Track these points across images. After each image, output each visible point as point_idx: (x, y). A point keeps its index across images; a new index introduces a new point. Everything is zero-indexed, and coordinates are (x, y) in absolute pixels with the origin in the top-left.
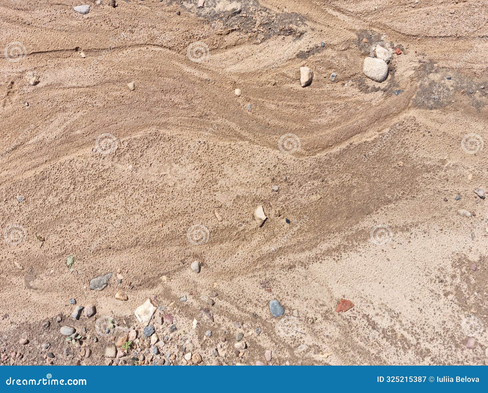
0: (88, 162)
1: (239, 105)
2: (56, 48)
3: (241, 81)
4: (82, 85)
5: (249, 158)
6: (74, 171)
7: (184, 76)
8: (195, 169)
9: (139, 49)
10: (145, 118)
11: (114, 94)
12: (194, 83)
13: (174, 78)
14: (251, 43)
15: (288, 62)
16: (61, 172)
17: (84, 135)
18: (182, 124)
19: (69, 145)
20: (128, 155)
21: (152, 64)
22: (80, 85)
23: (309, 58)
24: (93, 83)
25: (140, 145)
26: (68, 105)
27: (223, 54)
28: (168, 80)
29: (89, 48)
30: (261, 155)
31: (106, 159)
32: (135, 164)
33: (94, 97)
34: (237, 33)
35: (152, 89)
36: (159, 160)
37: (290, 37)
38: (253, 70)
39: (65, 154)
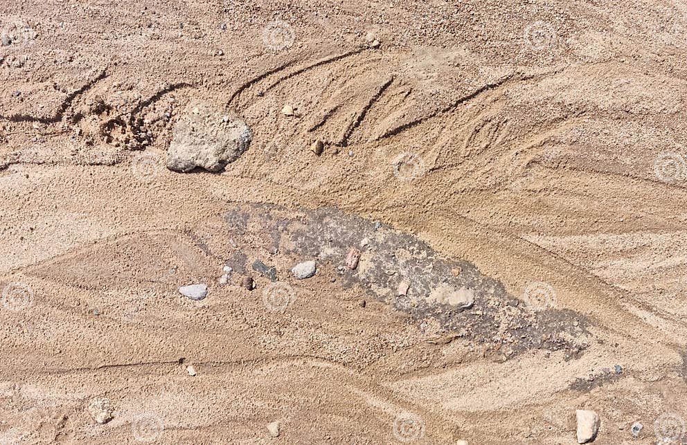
2: (145, 358)
3: (469, 427)
4: (188, 426)
7: (368, 415)
9: (290, 364)
12: (385, 428)
13: (351, 417)
14: (490, 361)
15: (554, 397)
21: (311, 391)
22: (184, 425)
23: (592, 392)
24: (207, 422)
27: (439, 377)
28: (337, 420)
29: (203, 361)
34: (466, 342)
35: (310, 436)
37: (561, 354)
38: (492, 408)
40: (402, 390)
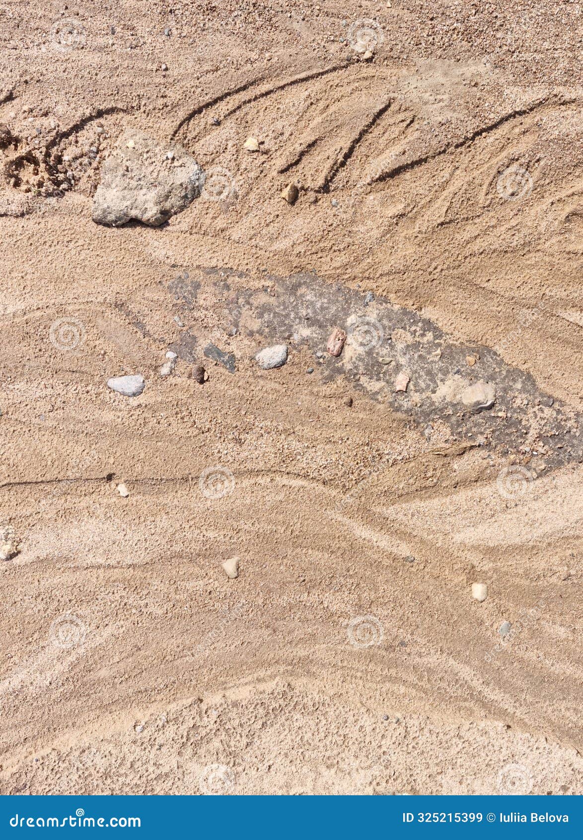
0: (122, 755)
1: (481, 623)
2: (62, 474)
3: (487, 566)
4: (118, 563)
5: (502, 764)
6: (90, 775)
7: (354, 549)
8: (374, 783)
9: (252, 481)
10: (261, 646)
11: (190, 585)
12: (377, 567)
13: (332, 552)
16: (58, 776)
17: (116, 680)
18: (345, 664)
19: (79, 703)
20: (216, 744)
21: (281, 517)
22: (113, 562)
24: (142, 557)
25: (245, 720)
26: (84, 610)
27: (448, 500)
28: (315, 556)
29: (139, 478)
30: (531, 757)
31: (164, 749)
32: (231, 765)
33: (145, 592)
34: (484, 453)
35: (279, 577)
36: (290, 758)
38: (517, 541)
39: (70, 724)
40: (400, 516)
